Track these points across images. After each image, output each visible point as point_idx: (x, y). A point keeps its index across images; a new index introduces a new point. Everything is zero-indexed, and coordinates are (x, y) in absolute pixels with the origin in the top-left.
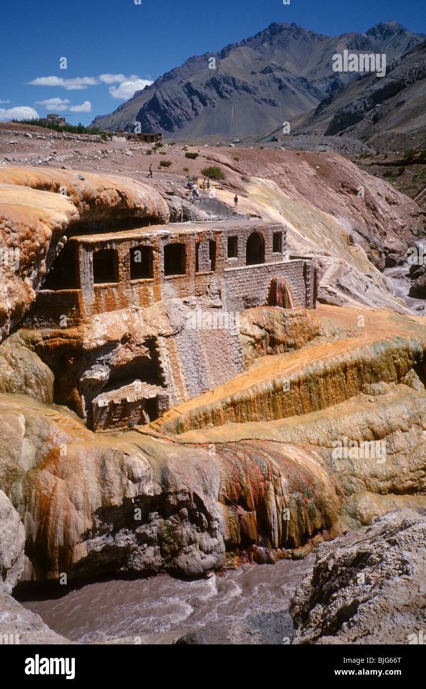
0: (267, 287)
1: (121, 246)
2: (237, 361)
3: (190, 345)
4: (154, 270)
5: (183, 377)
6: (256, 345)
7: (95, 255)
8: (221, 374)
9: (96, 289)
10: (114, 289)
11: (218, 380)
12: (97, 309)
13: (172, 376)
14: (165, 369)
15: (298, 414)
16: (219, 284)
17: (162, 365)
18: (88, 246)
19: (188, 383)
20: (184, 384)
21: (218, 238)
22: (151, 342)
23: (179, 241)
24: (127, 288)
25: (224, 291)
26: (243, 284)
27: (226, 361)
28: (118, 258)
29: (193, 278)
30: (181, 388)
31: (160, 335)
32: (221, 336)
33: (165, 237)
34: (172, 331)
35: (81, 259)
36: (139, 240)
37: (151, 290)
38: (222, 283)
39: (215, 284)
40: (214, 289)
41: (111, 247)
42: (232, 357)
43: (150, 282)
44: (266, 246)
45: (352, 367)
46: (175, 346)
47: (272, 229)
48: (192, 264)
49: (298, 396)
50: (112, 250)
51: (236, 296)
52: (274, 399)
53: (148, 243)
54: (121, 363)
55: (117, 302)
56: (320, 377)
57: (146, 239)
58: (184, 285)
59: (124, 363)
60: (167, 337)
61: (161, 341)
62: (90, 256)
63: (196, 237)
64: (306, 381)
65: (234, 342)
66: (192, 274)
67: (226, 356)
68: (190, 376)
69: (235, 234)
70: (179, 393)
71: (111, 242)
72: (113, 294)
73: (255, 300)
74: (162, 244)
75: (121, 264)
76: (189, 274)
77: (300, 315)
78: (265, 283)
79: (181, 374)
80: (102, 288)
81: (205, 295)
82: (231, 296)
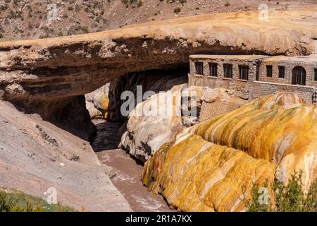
1: (204, 61)
4: (218, 74)
9: (196, 76)
10: (202, 78)
12: (195, 84)
14: (200, 115)
18: (193, 60)
23: (229, 63)
24: (207, 79)
25: (251, 92)
28: (203, 66)
29: (236, 81)
31: (204, 100)
33: (223, 60)
34: (209, 100)
35: (190, 64)
40: (246, 89)
41: (201, 61)
43: (216, 78)
44: (307, 75)
47: (312, 65)
51: (258, 96)
53: (215, 61)
55: (202, 83)
60: (206, 102)
62: (193, 64)
69: (283, 65)
76: (234, 79)
81: (240, 91)
82: (254, 95)
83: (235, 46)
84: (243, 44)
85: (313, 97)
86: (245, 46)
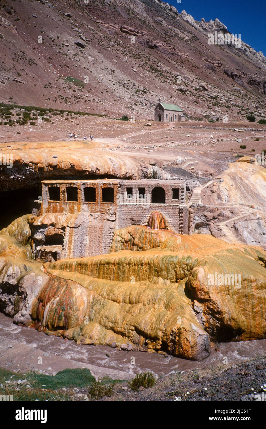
0: (148, 216)
1: (61, 186)
2: (105, 247)
3: (81, 234)
4: (78, 198)
5: (72, 247)
6: (125, 243)
7: (49, 188)
8: (94, 251)
9: (49, 202)
10: (58, 204)
11: (91, 254)
12: (48, 210)
13: (67, 246)
14: (65, 242)
15: (110, 280)
16: (116, 209)
17: (64, 240)
18: (46, 185)
19: (74, 251)
20: (72, 251)
21: (115, 187)
22: (63, 228)
23: (92, 186)
24: (64, 204)
25: (118, 213)
26: (131, 212)
27: (99, 246)
28: (59, 191)
29: (100, 204)
30: (70, 252)
31: (67, 226)
32: (101, 234)
33: (84, 184)
34: (74, 226)
35: (42, 189)
36: (71, 184)
37: (76, 207)
38: (118, 210)
39: (112, 209)
40: (112, 211)
41: (57, 186)
42: (104, 245)
43: (75, 203)
44: (166, 195)
45: (146, 264)
46: (74, 233)
47: (171, 186)
48: (99, 198)
49: (112, 270)
50: (57, 187)
51: (125, 217)
52: (99, 268)
53: (75, 186)
54: (49, 234)
55: (58, 209)
56: (127, 264)
57: (74, 184)
58: (94, 207)
59: (50, 235)
60: (71, 228)
61: (67, 229)
62: (47, 188)
63: (102, 185)
64: (118, 264)
65: (107, 238)
66: (99, 203)
67: (100, 243)
68: (76, 248)
69: (143, 187)
70: (68, 254)
71: (56, 184)
72: (57, 205)
73: (138, 221)
74: (82, 187)
75: (61, 193)
76: (97, 202)
77: (152, 233)
78: (147, 214)
79: (72, 246)
80: (52, 202)
81: (106, 214)
82: (122, 216)
83: (90, 170)
84: (97, 169)
85: (179, 213)
86: (99, 170)
